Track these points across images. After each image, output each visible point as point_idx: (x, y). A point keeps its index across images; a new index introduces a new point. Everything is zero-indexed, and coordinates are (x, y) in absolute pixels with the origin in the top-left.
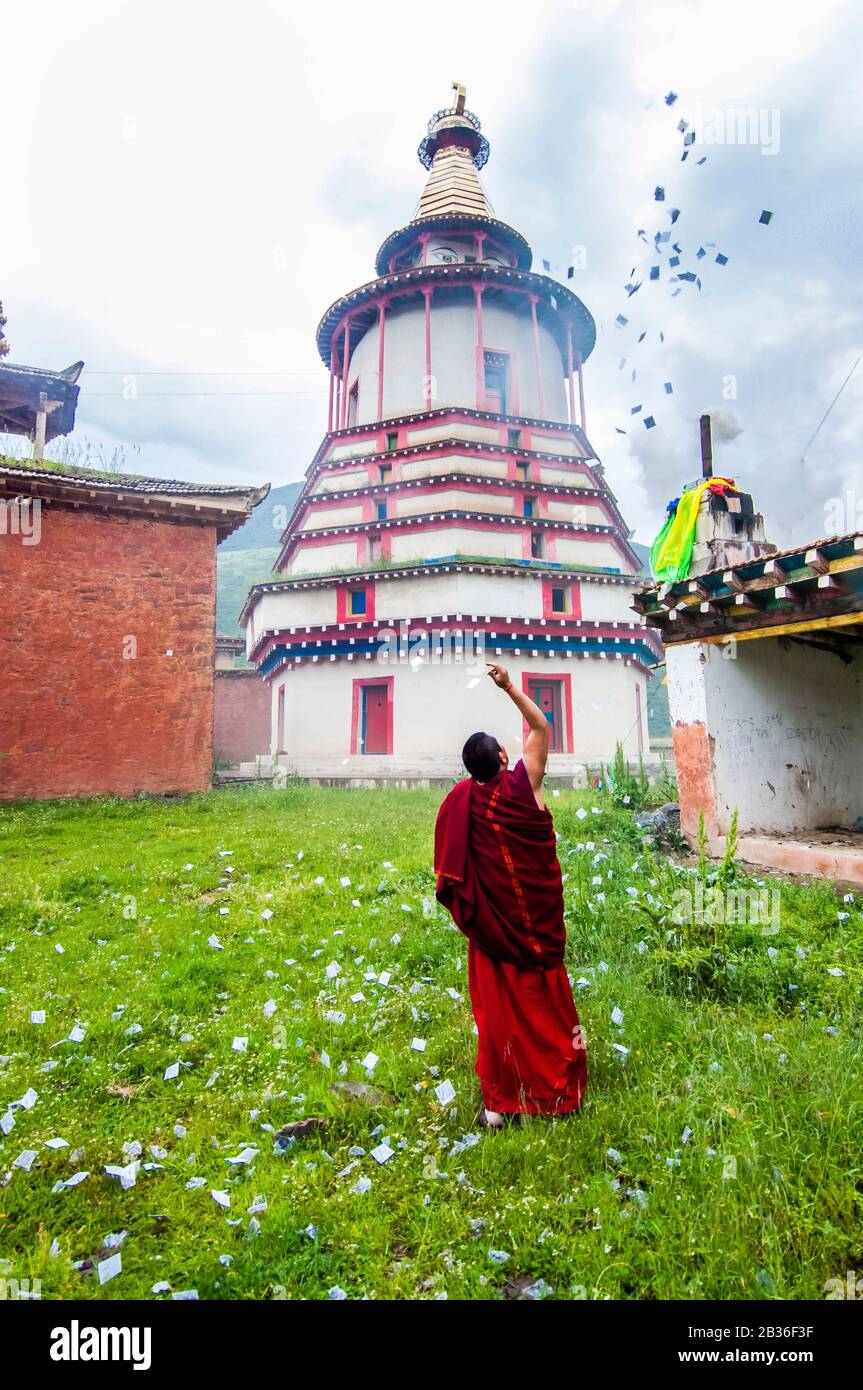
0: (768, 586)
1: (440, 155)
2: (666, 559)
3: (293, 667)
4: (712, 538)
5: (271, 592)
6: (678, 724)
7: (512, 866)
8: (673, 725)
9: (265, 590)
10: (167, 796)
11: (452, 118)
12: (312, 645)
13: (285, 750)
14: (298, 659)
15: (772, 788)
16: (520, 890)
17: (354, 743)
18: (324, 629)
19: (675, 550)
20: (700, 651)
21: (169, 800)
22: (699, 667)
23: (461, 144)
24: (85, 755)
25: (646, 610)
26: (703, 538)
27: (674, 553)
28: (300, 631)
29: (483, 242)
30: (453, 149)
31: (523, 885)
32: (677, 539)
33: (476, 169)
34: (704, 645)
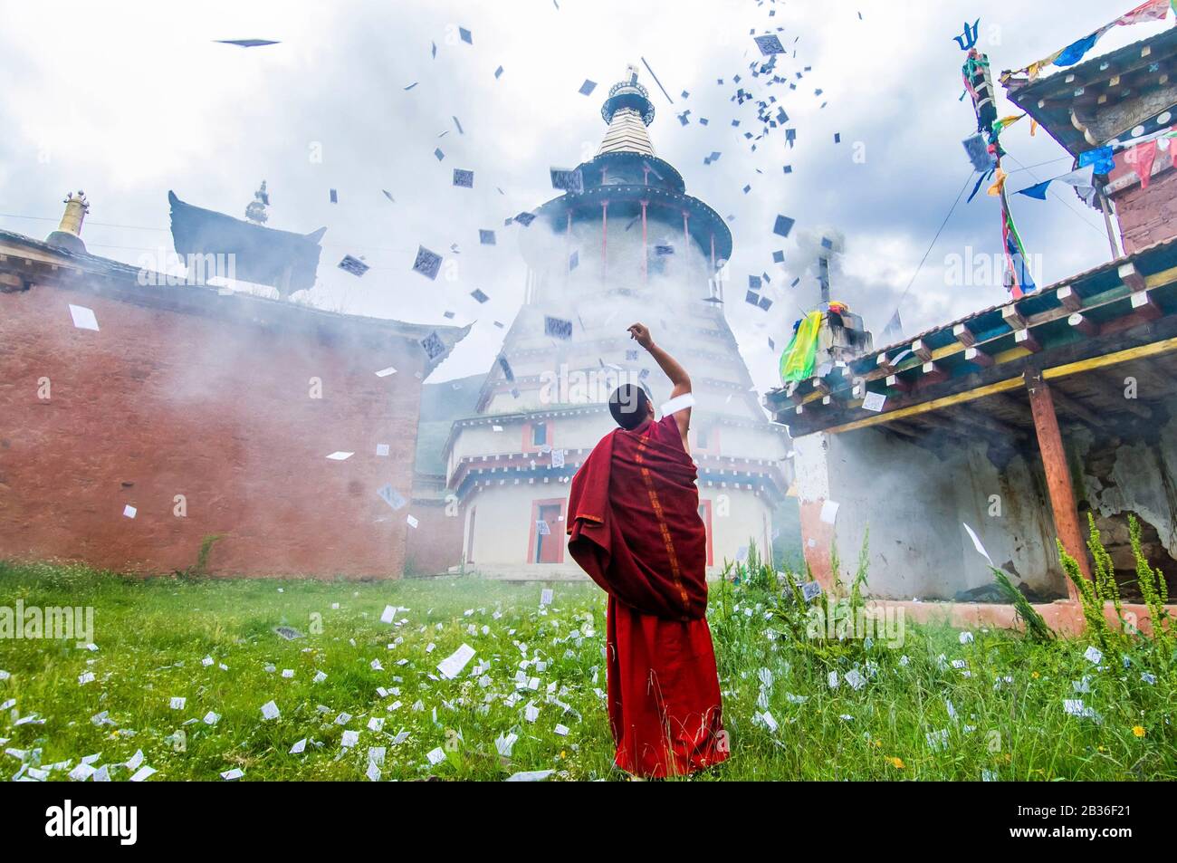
0: (879, 376)
1: (618, 113)
2: (793, 365)
3: (483, 489)
4: (831, 345)
5: (469, 427)
6: (805, 502)
7: (661, 511)
8: (800, 504)
9: (464, 424)
10: (362, 580)
11: (628, 88)
12: (500, 470)
13: (473, 560)
14: (488, 483)
15: (885, 560)
16: (668, 535)
17: (530, 553)
18: (511, 457)
19: (801, 357)
20: (823, 439)
21: (364, 583)
22: (822, 452)
23: (634, 107)
24: (293, 541)
25: (777, 408)
26: (824, 346)
27: (799, 360)
28: (491, 459)
29: (648, 174)
30: (627, 110)
31: (671, 529)
32: (802, 349)
33: (645, 126)
34: (826, 434)
